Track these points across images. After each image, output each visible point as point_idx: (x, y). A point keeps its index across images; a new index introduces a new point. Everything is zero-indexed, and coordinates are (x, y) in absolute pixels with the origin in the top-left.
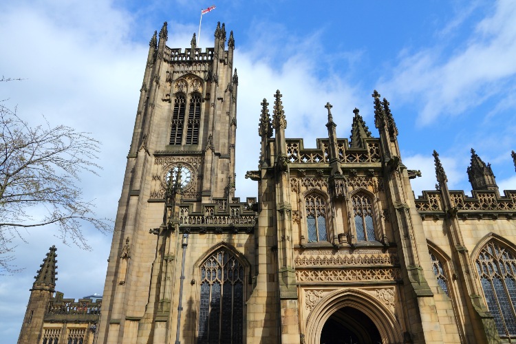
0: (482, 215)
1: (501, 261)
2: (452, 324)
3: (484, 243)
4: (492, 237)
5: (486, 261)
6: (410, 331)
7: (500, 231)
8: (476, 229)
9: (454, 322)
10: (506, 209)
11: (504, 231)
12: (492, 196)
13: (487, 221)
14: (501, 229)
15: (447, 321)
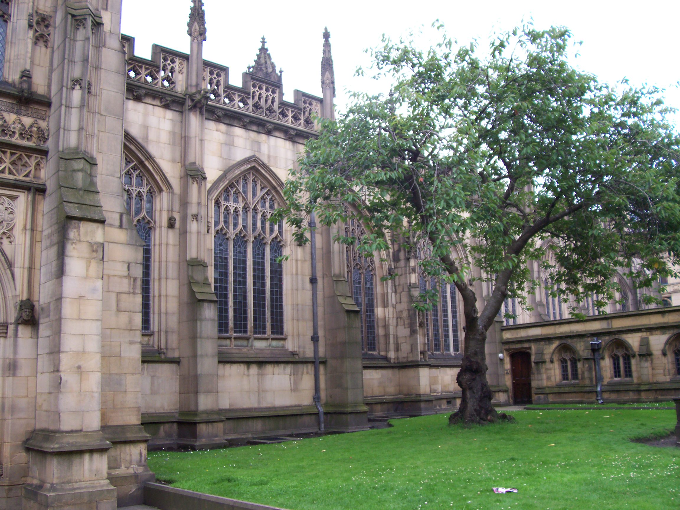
0: (247, 120)
1: (255, 209)
2: (134, 293)
3: (237, 172)
4: (253, 164)
5: (232, 205)
6: (36, 298)
7: (269, 157)
8: (229, 144)
9: (139, 290)
10: (289, 121)
11: (276, 158)
12: (274, 92)
13: (253, 135)
14: (272, 154)
15: (125, 285)
